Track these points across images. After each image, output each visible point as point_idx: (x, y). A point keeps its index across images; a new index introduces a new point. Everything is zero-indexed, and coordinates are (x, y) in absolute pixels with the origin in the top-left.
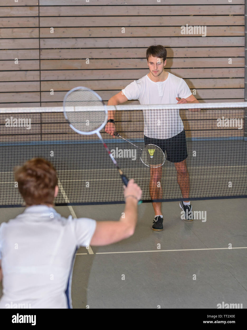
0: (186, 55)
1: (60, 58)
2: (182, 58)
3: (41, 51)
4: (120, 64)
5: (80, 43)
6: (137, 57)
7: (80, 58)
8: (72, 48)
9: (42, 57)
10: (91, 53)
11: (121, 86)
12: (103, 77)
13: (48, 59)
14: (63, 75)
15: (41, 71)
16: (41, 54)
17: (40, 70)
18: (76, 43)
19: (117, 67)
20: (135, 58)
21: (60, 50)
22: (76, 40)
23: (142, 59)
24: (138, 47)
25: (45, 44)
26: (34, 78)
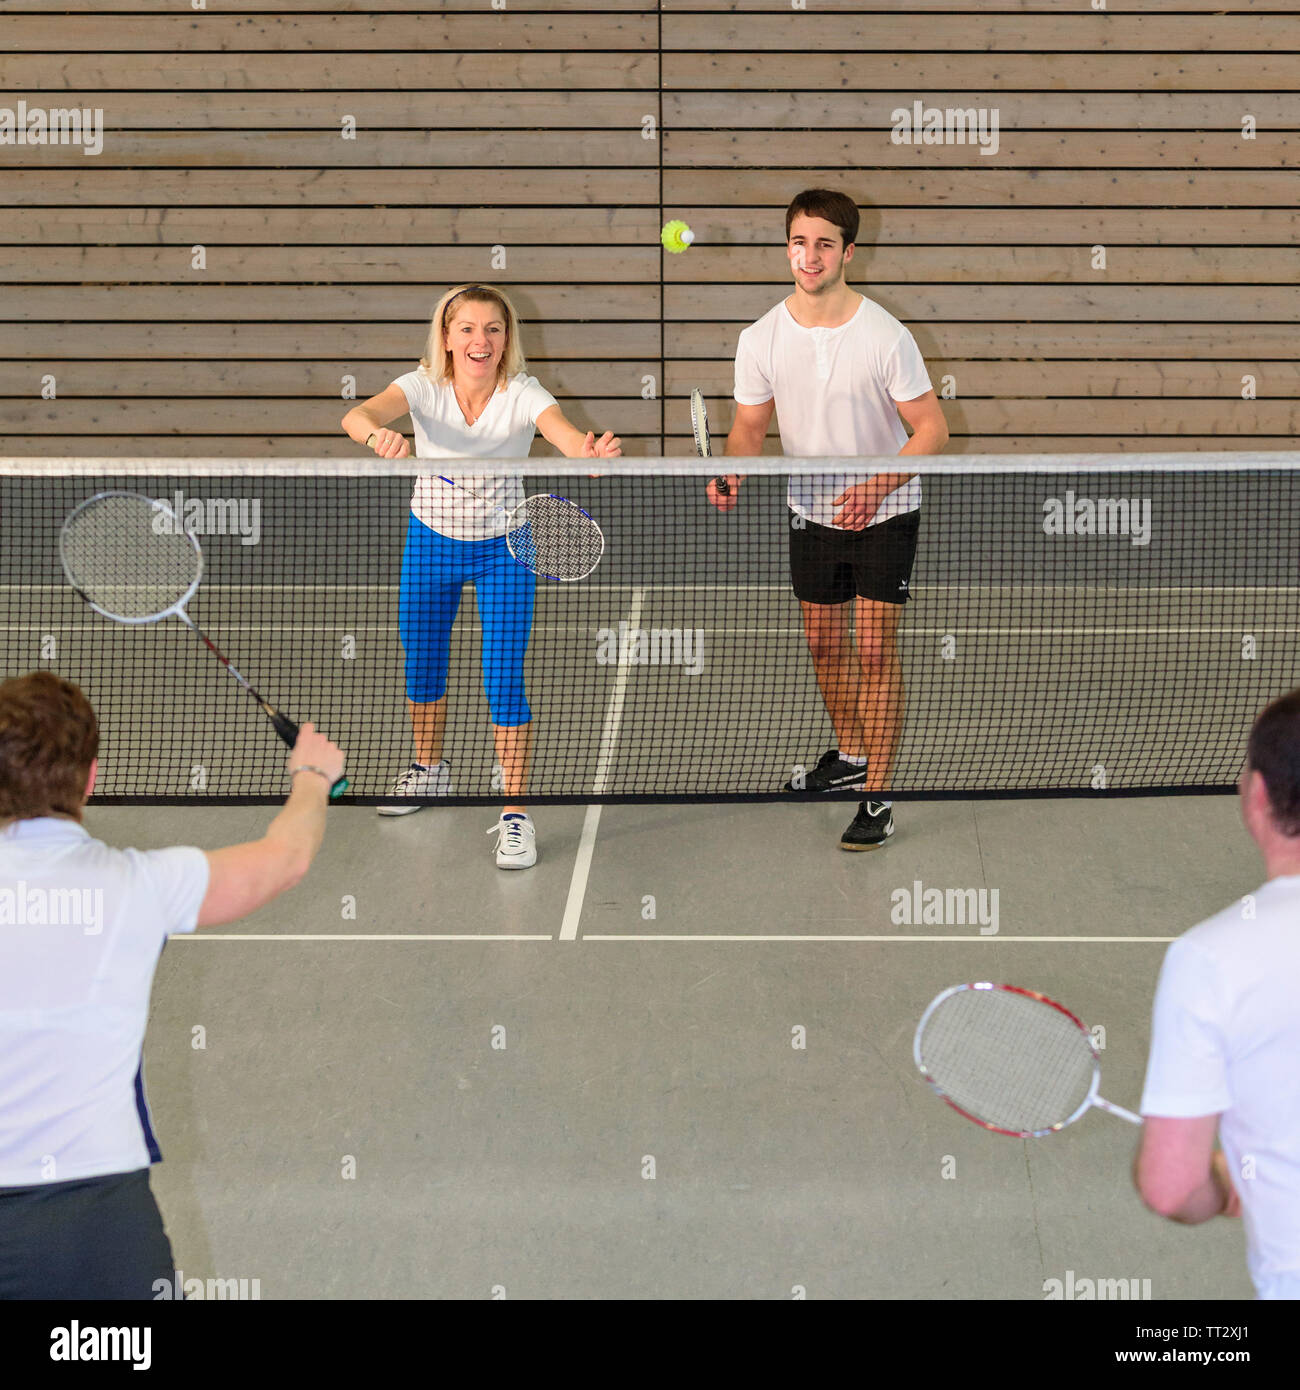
0: (1196, 160)
1: (736, 164)
2: (1183, 169)
3: (664, 136)
4: (951, 189)
5: (809, 111)
6: (1014, 165)
7: (805, 165)
8: (777, 129)
9: (668, 160)
10: (846, 146)
11: (954, 268)
12: (891, 235)
13: (693, 168)
14: (745, 224)
15: (665, 210)
16: (664, 147)
17: (661, 206)
18: (792, 110)
19: (941, 198)
20: (1007, 168)
21: (734, 134)
22: (793, 97)
23: (1034, 171)
24: (1019, 127)
25: (678, 112)
26: (638, 236)
